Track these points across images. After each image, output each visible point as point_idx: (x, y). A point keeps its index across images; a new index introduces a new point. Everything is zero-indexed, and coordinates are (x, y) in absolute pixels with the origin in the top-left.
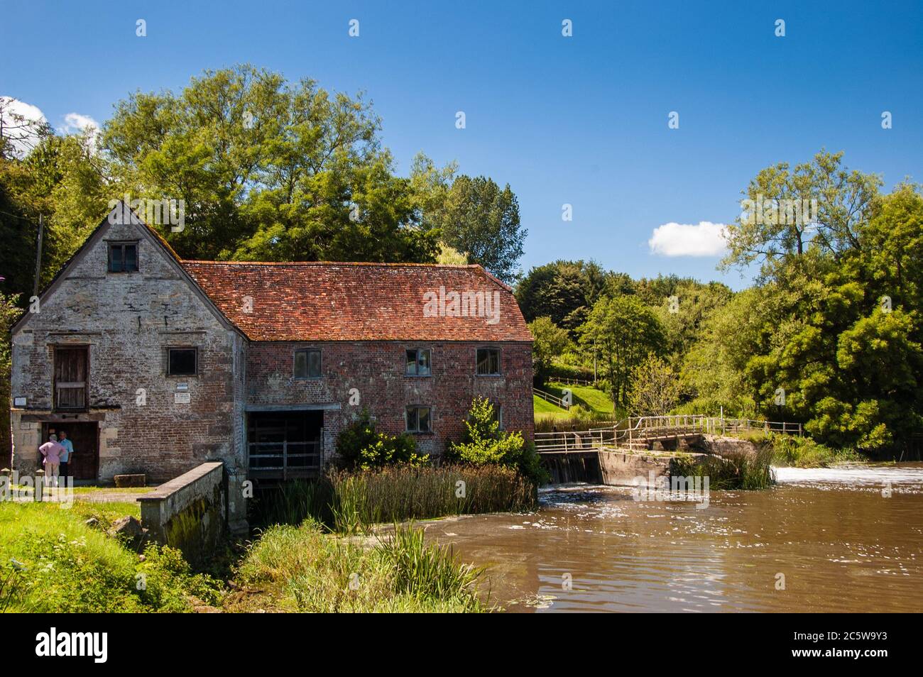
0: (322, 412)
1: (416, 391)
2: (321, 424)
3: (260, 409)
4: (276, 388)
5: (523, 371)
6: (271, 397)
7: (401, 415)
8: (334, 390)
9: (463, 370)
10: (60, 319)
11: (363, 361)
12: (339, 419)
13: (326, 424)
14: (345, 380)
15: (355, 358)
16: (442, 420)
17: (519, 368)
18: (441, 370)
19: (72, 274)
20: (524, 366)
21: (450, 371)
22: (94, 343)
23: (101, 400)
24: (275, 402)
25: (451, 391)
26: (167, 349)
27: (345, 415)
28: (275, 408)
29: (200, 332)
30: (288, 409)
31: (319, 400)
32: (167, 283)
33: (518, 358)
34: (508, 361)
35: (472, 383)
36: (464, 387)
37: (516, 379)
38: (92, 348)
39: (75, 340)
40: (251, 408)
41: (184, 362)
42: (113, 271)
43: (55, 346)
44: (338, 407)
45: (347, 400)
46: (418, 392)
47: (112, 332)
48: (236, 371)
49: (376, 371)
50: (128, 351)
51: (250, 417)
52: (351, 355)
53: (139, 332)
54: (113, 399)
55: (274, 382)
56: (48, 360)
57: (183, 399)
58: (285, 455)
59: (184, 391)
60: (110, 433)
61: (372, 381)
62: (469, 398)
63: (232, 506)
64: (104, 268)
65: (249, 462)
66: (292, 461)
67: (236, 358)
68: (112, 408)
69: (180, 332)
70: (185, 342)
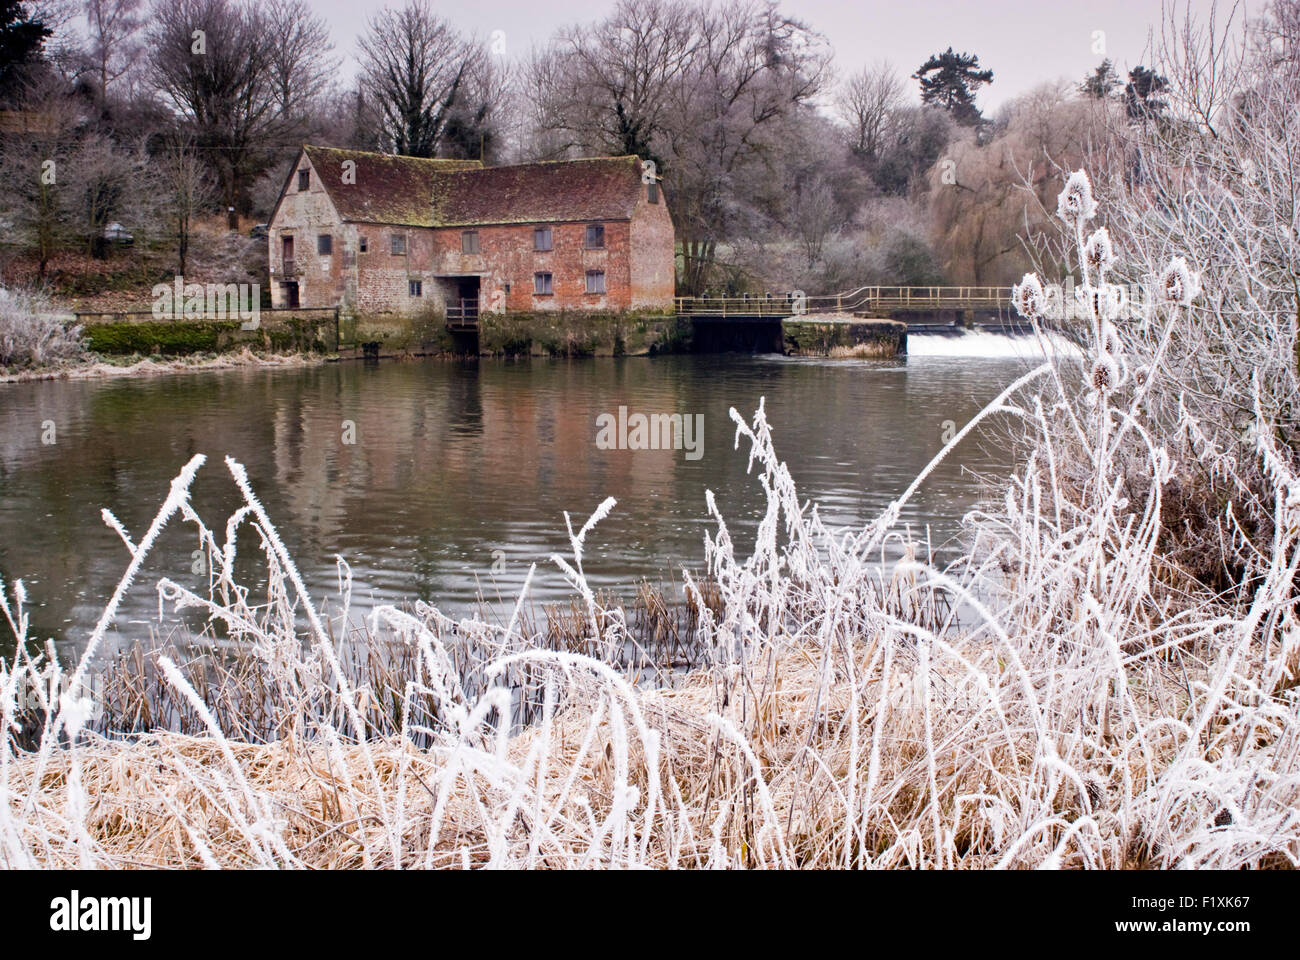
0: (478, 278)
1: (541, 262)
2: (479, 287)
3: (443, 275)
4: (451, 260)
5: (622, 244)
6: (448, 266)
7: (531, 279)
8: (487, 261)
9: (575, 245)
10: (284, 220)
11: (505, 239)
12: (490, 283)
13: (482, 286)
14: (494, 254)
15: (500, 237)
16: (560, 284)
17: (619, 242)
18: (559, 245)
19: (288, 194)
20: (623, 240)
21: (566, 245)
22: (294, 233)
23: (298, 269)
24: (450, 269)
25: (566, 261)
26: (321, 236)
27: (493, 279)
28: (451, 274)
29: (331, 225)
30: (458, 275)
31: (477, 269)
32: (319, 195)
33: (618, 233)
34: (610, 236)
35: (582, 255)
36: (576, 258)
37: (617, 250)
38: (294, 238)
39: (288, 233)
40: (437, 275)
41: (326, 244)
42: (301, 190)
43: (282, 236)
44: (489, 274)
45: (495, 269)
46: (543, 262)
47: (300, 227)
48: (363, 249)
49: (514, 247)
50: (306, 239)
51: (445, 281)
52: (497, 235)
53: (309, 227)
54: (302, 268)
55: (450, 256)
56: (280, 245)
57: (326, 268)
58: (463, 308)
59: (326, 263)
60: (302, 289)
61: (511, 254)
62: (580, 267)
63: (342, 335)
64: (297, 188)
65: (446, 312)
66: (467, 312)
67: (363, 240)
68: (302, 274)
69: (324, 226)
70: (326, 232)
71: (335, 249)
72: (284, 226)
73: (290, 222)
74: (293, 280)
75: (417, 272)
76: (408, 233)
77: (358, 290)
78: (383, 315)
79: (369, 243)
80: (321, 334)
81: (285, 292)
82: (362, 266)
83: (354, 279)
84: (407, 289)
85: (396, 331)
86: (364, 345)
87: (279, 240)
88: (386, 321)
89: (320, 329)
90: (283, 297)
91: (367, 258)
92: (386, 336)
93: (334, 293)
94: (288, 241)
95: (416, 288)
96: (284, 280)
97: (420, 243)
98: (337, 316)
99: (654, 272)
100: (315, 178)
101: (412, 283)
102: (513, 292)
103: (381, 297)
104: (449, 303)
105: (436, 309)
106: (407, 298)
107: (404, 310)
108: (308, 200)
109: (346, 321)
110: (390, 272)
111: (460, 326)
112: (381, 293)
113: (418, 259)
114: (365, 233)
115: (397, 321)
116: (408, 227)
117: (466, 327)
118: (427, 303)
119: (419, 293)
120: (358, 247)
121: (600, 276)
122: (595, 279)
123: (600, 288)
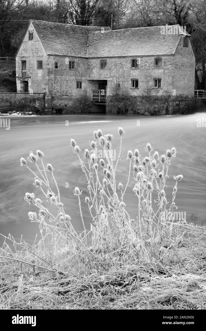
0: (106, 81)
1: (134, 74)
2: (106, 84)
3: (91, 79)
4: (95, 73)
6: (94, 75)
7: (129, 82)
8: (110, 73)
9: (149, 66)
10: (22, 53)
11: (118, 64)
12: (111, 83)
13: (108, 85)
14: (113, 70)
15: (116, 63)
16: (142, 84)
17: (169, 65)
18: (142, 66)
19: (24, 41)
20: (170, 64)
21: (145, 66)
23: (28, 75)
24: (94, 77)
25: (145, 74)
26: (38, 61)
27: (113, 81)
28: (95, 79)
29: (42, 56)
30: (98, 79)
31: (106, 77)
32: (37, 42)
33: (169, 61)
34: (165, 62)
35: (152, 71)
36: (149, 72)
37: (167, 69)
38: (27, 61)
39: (24, 59)
40: (88, 79)
41: (40, 65)
42: (29, 40)
43: (22, 61)
44: (111, 79)
45: (114, 77)
47: (29, 57)
48: (56, 67)
49: (122, 67)
50: (32, 62)
51: (92, 82)
52: (115, 62)
53: (33, 56)
54: (30, 75)
55: (94, 71)
56: (21, 64)
57: (40, 75)
58: (99, 94)
59: (40, 73)
60: (30, 84)
61: (121, 70)
62: (151, 76)
63: (46, 105)
64: (28, 39)
65: (92, 96)
66: (102, 96)
67: (56, 64)
68: (30, 77)
69: (39, 56)
70: (40, 59)
71: (44, 67)
72: (22, 56)
73: (25, 54)
74: (26, 80)
75: (80, 78)
76: (76, 60)
77: (54, 85)
78: (65, 97)
79: (59, 65)
80: (37, 104)
81: (23, 85)
82: (55, 75)
83: (52, 80)
84: (75, 85)
85: (70, 104)
86: (56, 110)
87: (20, 62)
88: (66, 99)
89: (37, 102)
90: (21, 87)
91: (58, 71)
92: (66, 106)
93: (43, 86)
94: (24, 62)
95: (79, 85)
96: (22, 80)
97: (81, 65)
98: (44, 97)
99: (185, 79)
100: (36, 35)
101: (78, 83)
102: (121, 87)
103: (64, 89)
104: (94, 92)
105: (88, 94)
106: (75, 89)
107: (74, 94)
108: (32, 45)
109: (48, 99)
110: (68, 78)
111: (98, 102)
112: (64, 86)
113: (81, 72)
114: (57, 60)
115: (70, 99)
116: (76, 57)
117: (101, 102)
118: (84, 91)
119: (81, 87)
120: (54, 66)
121: (160, 81)
122: (158, 82)
123: (159, 86)
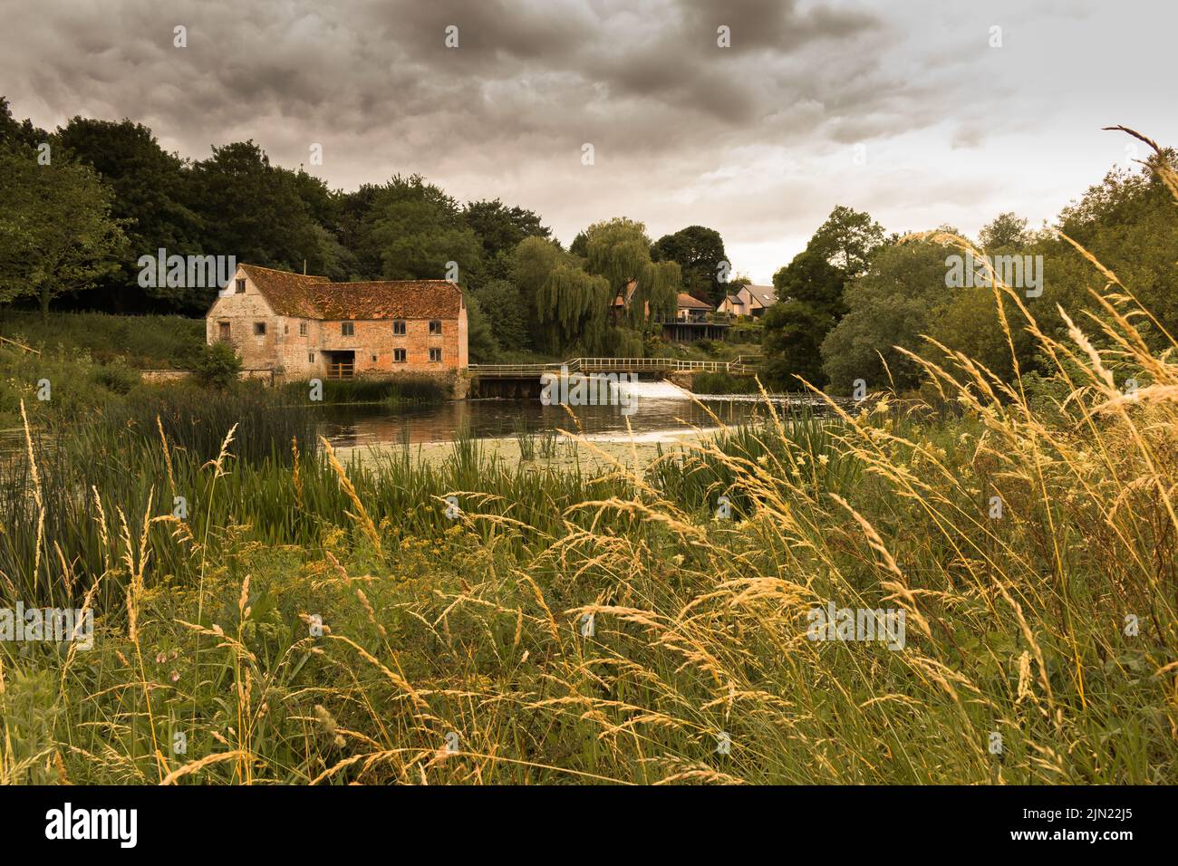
0: (353, 351)
1: (398, 342)
2: (353, 356)
3: (327, 349)
4: (333, 340)
5: (453, 333)
7: (391, 353)
8: (360, 342)
9: (422, 332)
10: (220, 312)
11: (373, 328)
12: (362, 355)
13: (356, 357)
14: (365, 337)
15: (369, 327)
16: (411, 355)
17: (451, 331)
18: (411, 332)
20: (454, 330)
21: (416, 332)
22: (231, 321)
23: (234, 345)
24: (332, 346)
25: (416, 342)
26: (256, 323)
27: (364, 352)
28: (333, 349)
29: (265, 316)
30: (338, 350)
31: (352, 346)
32: (253, 296)
33: (451, 326)
34: (445, 328)
35: (426, 339)
36: (422, 340)
37: (450, 336)
39: (225, 320)
40: (323, 349)
41: (261, 328)
42: (237, 292)
43: (219, 322)
44: (361, 349)
45: (365, 346)
46: (401, 342)
47: (236, 316)
48: (286, 332)
49: (379, 333)
50: (242, 325)
51: (325, 353)
52: (367, 325)
53: (245, 316)
54: (238, 343)
55: (332, 338)
56: (217, 328)
57: (260, 343)
58: (341, 370)
59: (260, 341)
61: (377, 338)
62: (425, 345)
64: (233, 291)
65: (327, 373)
66: (344, 373)
67: (286, 327)
68: (238, 347)
69: (259, 317)
70: (260, 320)
71: (268, 331)
72: (221, 315)
73: (226, 313)
75: (312, 348)
76: (309, 323)
77: (284, 358)
78: (296, 375)
79: (289, 328)
82: (286, 343)
83: (282, 351)
84: (307, 358)
87: (216, 324)
91: (288, 339)
93: (267, 361)
94: (224, 325)
95: (311, 358)
97: (314, 329)
98: (272, 375)
100: (249, 285)
101: (309, 354)
102: (378, 361)
103: (295, 364)
104: (328, 367)
105: (321, 371)
106: (307, 363)
107: (307, 372)
108: (244, 300)
110: (299, 347)
112: (295, 360)
113: (313, 339)
114: (288, 321)
116: (308, 319)
118: (317, 366)
119: (313, 361)
120: (283, 331)
121: (439, 351)
122: (435, 354)
123: (439, 359)
